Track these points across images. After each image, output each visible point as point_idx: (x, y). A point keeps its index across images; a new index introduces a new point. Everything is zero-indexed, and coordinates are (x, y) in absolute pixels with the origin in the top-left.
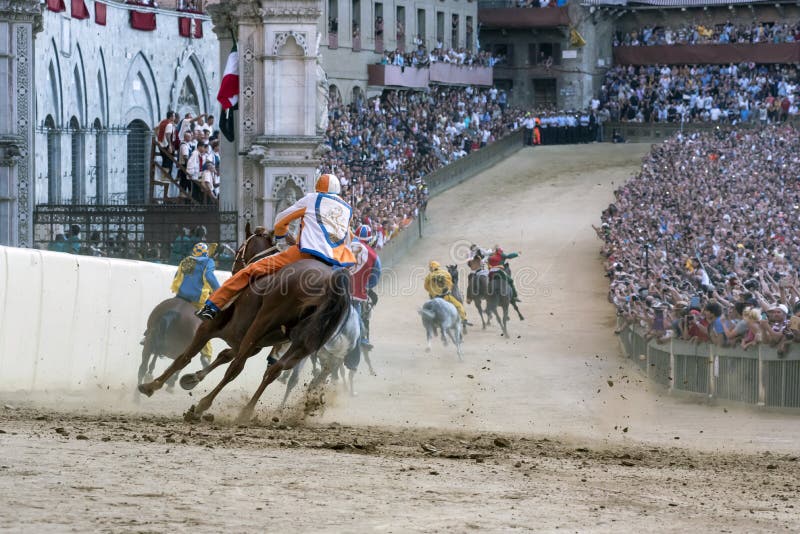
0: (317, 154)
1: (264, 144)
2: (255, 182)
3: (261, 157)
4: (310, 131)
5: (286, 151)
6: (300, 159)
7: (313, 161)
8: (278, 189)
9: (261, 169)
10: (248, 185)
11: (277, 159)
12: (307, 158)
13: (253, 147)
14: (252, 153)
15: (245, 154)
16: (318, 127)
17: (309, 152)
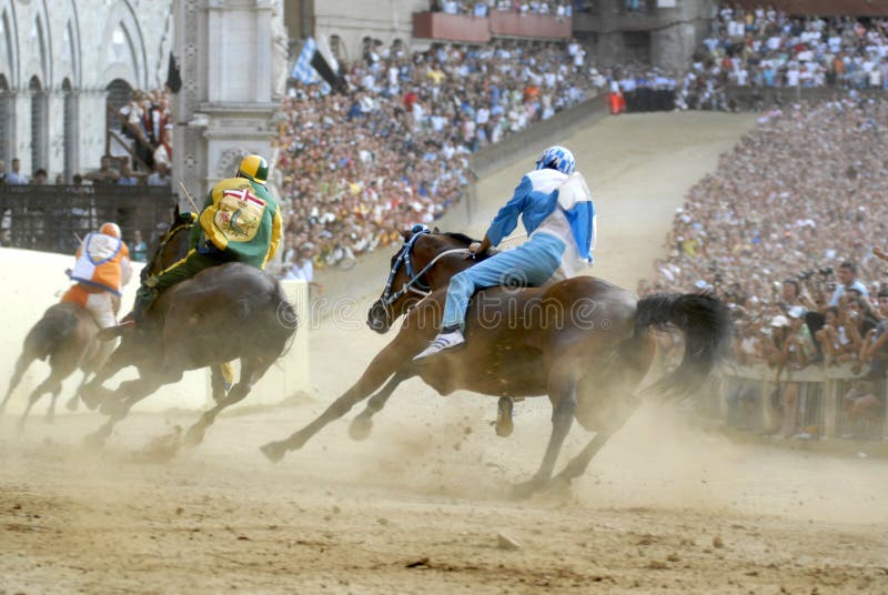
0: (272, 124)
1: (208, 113)
2: (199, 159)
3: (204, 128)
4: (264, 98)
5: (236, 121)
6: (251, 130)
7: (267, 133)
8: (225, 166)
9: (205, 142)
10: (190, 162)
11: (225, 131)
12: (260, 129)
13: (195, 115)
14: (192, 123)
15: (185, 124)
16: (273, 92)
17: (263, 123)
